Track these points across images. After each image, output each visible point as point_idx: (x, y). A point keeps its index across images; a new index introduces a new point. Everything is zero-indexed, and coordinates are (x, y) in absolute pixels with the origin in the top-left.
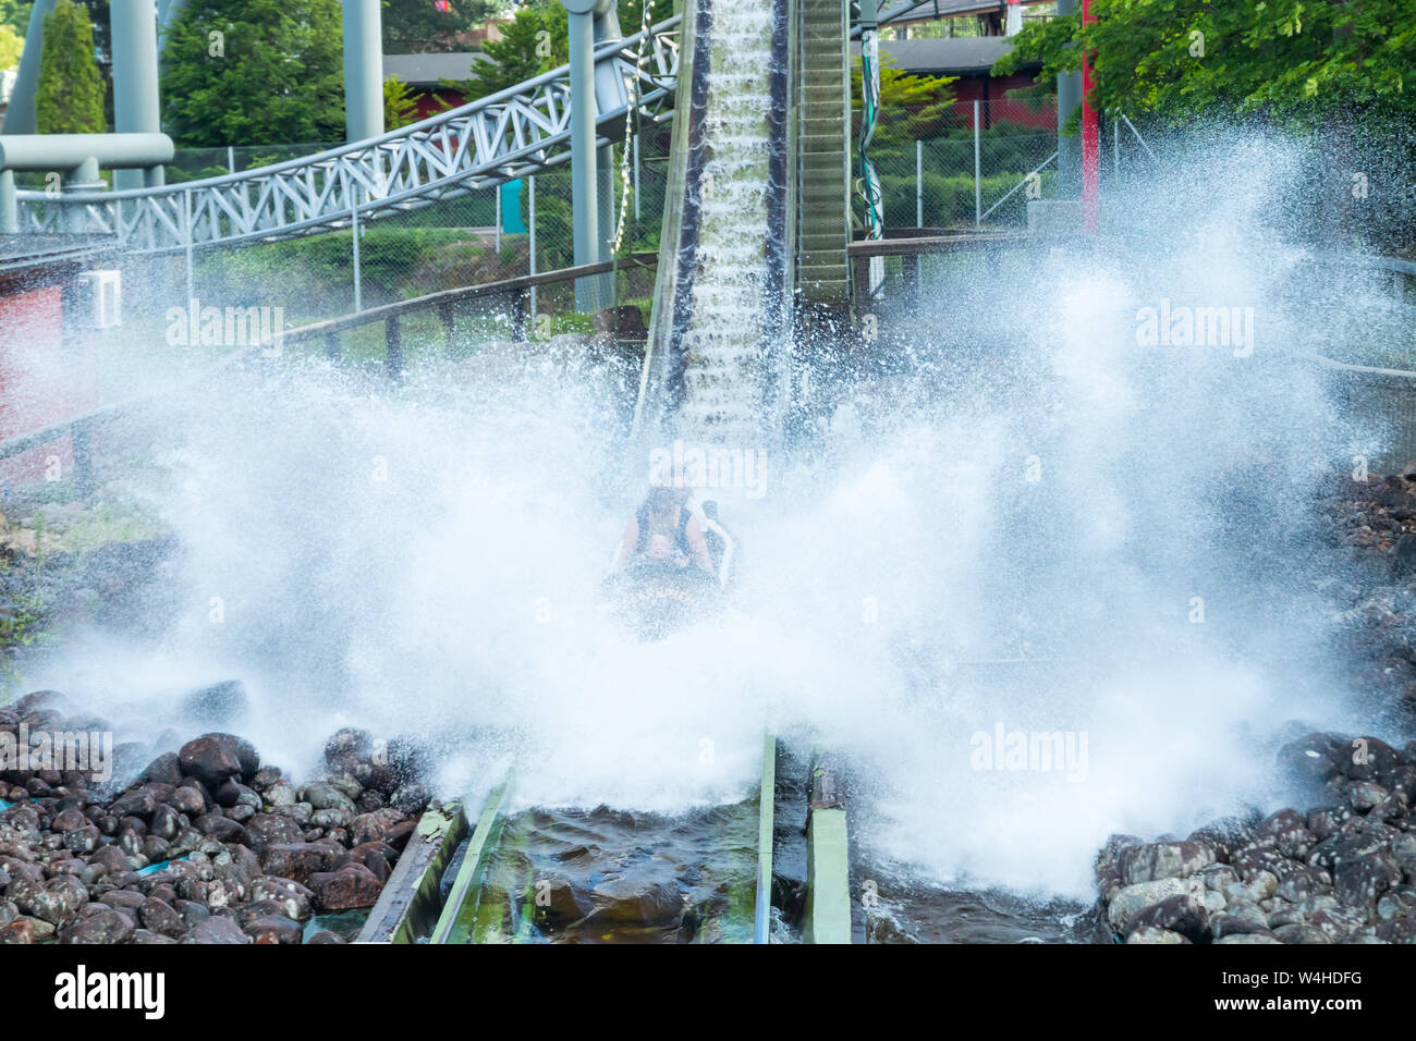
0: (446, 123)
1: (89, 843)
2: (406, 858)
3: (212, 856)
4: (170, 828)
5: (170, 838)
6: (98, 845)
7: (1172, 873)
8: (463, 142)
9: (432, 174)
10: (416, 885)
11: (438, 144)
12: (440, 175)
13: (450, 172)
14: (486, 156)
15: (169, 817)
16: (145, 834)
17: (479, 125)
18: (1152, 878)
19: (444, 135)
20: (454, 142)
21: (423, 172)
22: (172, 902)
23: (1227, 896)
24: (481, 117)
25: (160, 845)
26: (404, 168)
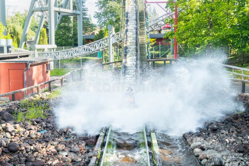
0: (92, 44)
1: (58, 136)
2: (99, 138)
3: (73, 138)
4: (68, 134)
5: (68, 135)
6: (59, 136)
7: (198, 141)
8: (94, 46)
9: (90, 50)
10: (101, 142)
11: (91, 46)
12: (91, 50)
13: (93, 50)
14: (97, 48)
15: (68, 133)
16: (65, 135)
17: (96, 44)
18: (196, 142)
19: (92, 45)
20: (93, 46)
21: (89, 50)
22: (69, 143)
23: (206, 144)
24: (97, 43)
25: (67, 136)
26: (87, 50)
